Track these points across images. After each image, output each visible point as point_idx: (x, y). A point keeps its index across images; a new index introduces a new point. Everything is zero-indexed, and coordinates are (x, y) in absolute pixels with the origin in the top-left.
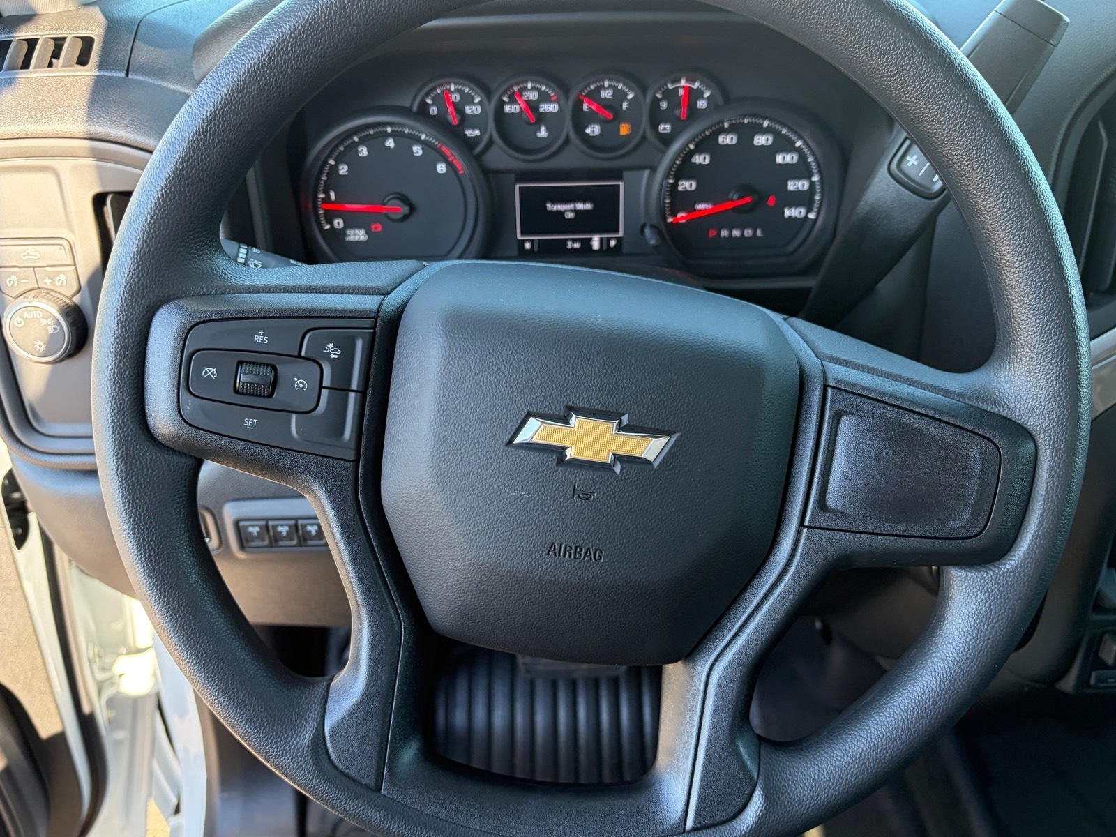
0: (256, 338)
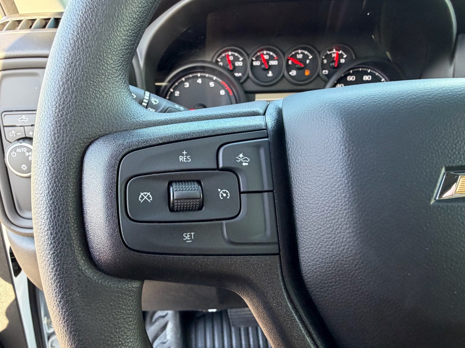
0: (181, 158)
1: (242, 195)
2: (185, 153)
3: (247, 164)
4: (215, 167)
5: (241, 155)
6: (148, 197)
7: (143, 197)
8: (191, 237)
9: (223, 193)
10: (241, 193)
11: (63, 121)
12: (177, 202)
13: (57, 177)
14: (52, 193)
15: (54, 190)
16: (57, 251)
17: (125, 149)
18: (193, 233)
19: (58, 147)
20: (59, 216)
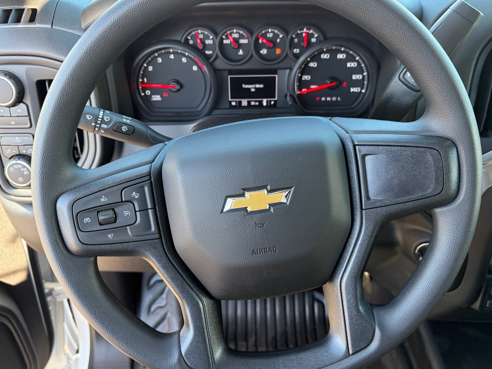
1: (137, 213)
2: (103, 197)
3: (138, 197)
4: (120, 200)
5: (134, 193)
6: (88, 220)
7: (86, 221)
8: (112, 236)
9: (126, 213)
10: (136, 212)
11: (44, 192)
12: (102, 221)
13: (46, 216)
14: (46, 223)
15: (46, 222)
16: (52, 247)
17: (74, 200)
18: (112, 234)
19: (44, 203)
20: (50, 233)
